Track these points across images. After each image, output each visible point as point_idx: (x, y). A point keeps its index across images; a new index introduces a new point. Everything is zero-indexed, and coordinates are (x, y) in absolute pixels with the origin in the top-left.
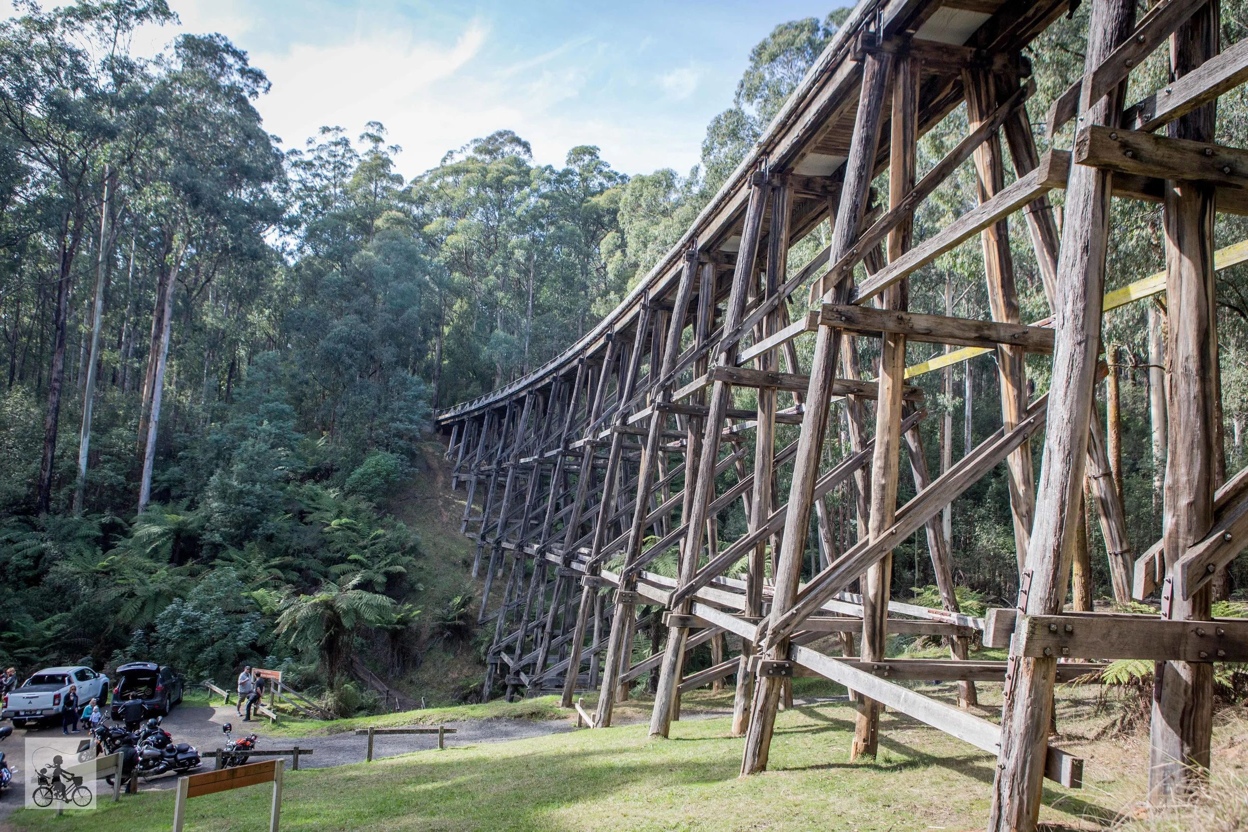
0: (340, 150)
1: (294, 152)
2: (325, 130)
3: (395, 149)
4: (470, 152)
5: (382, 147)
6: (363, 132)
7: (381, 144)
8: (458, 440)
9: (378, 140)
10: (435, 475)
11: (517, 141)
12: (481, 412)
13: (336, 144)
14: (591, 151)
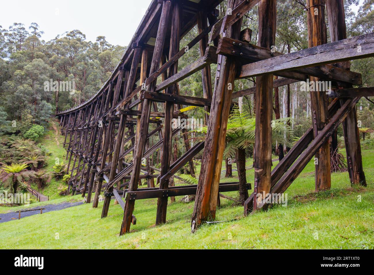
0: (22, 31)
1: (4, 30)
2: (16, 24)
3: (42, 32)
4: (65, 36)
5: (37, 31)
6: (30, 25)
7: (37, 30)
8: (63, 121)
9: (35, 29)
10: (55, 131)
11: (80, 33)
12: (68, 113)
13: (20, 29)
14: (103, 38)
